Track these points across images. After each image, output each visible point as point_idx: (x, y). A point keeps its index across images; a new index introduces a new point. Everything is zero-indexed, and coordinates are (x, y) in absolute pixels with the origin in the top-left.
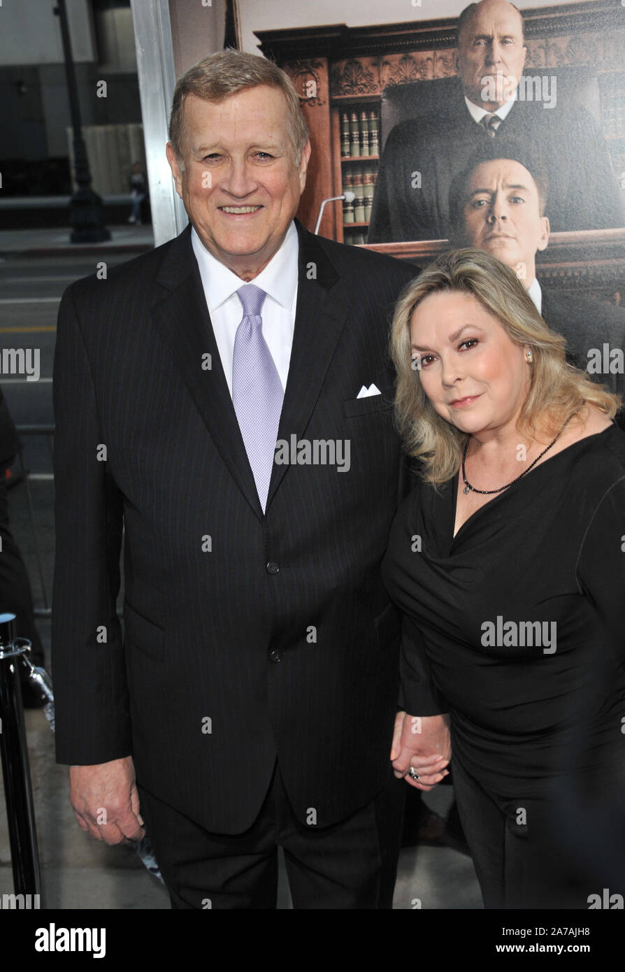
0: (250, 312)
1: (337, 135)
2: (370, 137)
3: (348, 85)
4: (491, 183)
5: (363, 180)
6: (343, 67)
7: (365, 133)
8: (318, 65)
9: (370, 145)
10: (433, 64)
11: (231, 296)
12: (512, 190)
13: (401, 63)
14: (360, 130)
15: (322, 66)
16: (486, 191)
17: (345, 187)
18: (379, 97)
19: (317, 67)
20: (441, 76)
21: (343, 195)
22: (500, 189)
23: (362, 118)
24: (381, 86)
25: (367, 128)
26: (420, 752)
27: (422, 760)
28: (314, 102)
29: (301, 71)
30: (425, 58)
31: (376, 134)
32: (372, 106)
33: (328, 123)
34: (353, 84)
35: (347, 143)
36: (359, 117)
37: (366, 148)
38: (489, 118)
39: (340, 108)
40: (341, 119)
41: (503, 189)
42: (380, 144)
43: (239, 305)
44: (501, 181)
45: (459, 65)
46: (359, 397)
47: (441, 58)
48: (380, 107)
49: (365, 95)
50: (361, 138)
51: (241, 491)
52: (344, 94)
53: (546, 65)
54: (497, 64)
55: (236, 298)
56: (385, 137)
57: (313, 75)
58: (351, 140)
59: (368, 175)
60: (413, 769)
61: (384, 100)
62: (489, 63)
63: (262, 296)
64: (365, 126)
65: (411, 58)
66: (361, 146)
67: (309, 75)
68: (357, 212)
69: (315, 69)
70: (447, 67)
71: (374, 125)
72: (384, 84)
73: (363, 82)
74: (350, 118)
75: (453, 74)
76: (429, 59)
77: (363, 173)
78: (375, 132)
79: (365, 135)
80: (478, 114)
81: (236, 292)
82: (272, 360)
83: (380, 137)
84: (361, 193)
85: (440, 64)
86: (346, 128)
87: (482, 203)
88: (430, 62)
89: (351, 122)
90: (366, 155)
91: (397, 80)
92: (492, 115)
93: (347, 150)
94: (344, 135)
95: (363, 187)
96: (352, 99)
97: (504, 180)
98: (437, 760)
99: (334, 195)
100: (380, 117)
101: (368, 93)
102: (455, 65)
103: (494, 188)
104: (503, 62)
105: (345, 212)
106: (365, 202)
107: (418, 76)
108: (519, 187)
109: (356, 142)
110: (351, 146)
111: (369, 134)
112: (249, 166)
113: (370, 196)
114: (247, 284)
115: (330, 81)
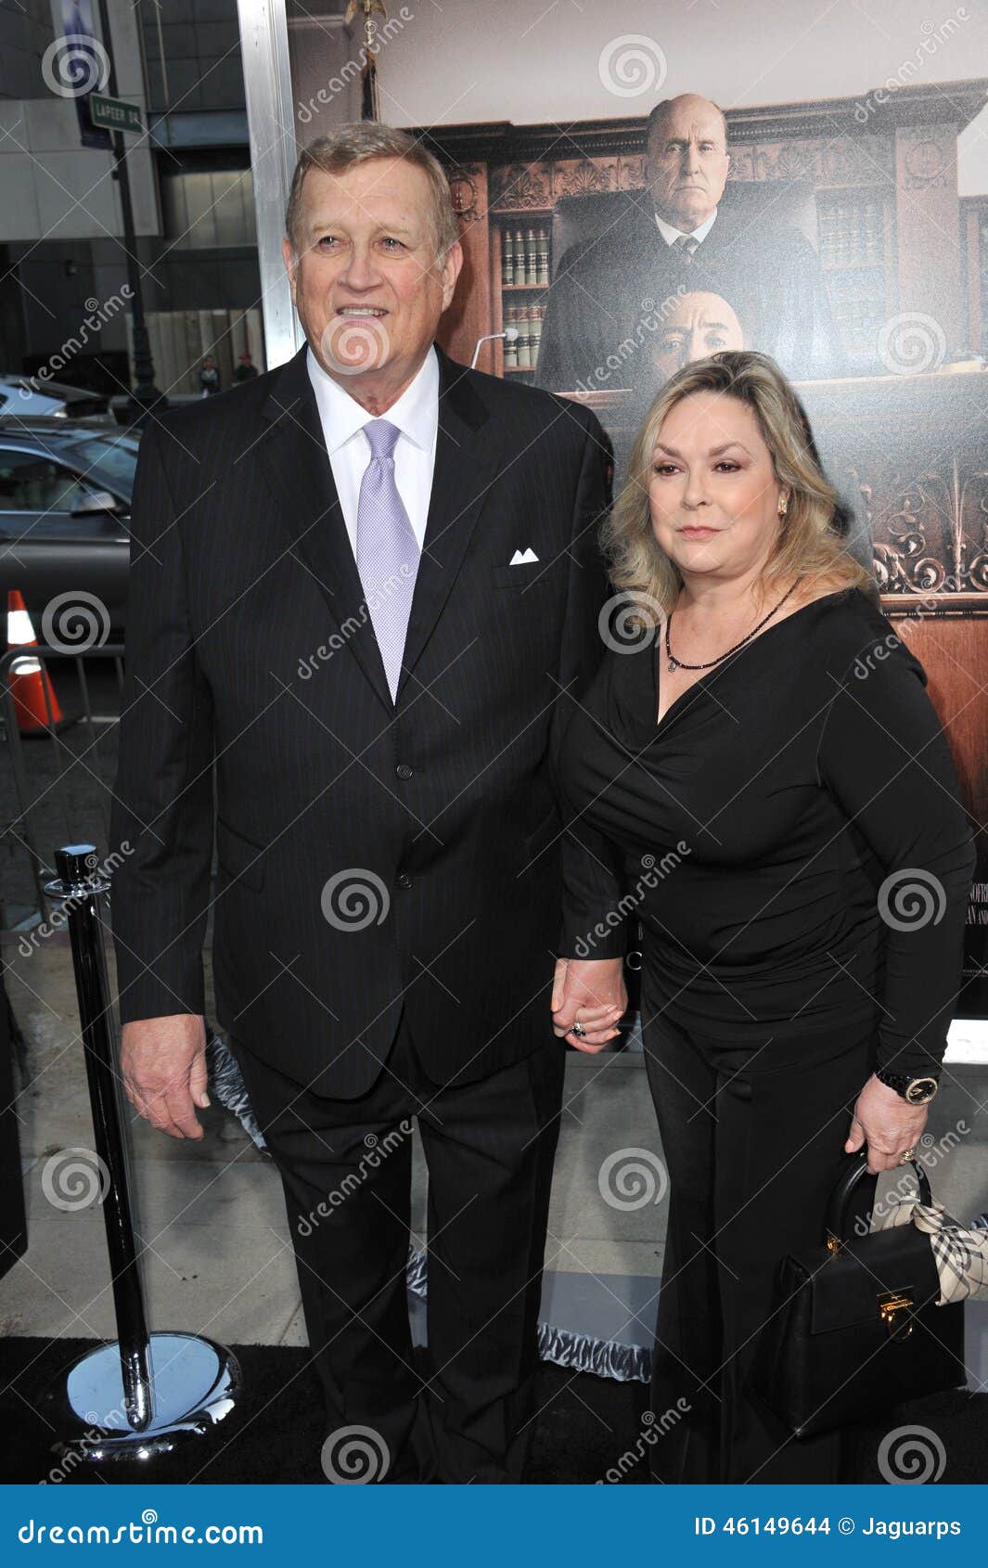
0: (380, 453)
1: (498, 258)
2: (538, 261)
3: (512, 197)
4: (686, 321)
5: (528, 315)
6: (507, 174)
7: (532, 256)
8: (475, 171)
9: (538, 271)
10: (617, 173)
11: (355, 435)
12: (710, 329)
13: (577, 170)
14: (526, 252)
15: (481, 172)
16: (679, 330)
17: (506, 322)
18: (550, 211)
19: (474, 174)
20: (627, 188)
21: (504, 331)
22: (696, 328)
23: (529, 237)
24: (552, 197)
25: (535, 248)
26: (587, 1002)
27: (590, 1013)
28: (470, 217)
29: (454, 178)
30: (607, 166)
31: (546, 258)
32: (541, 222)
33: (487, 242)
34: (519, 195)
35: (510, 268)
36: (525, 237)
37: (533, 274)
38: (685, 240)
39: (501, 224)
40: (503, 238)
41: (699, 326)
42: (550, 270)
43: (366, 445)
44: (698, 318)
45: (648, 175)
46: (513, 563)
47: (626, 165)
48: (551, 224)
49: (534, 209)
50: (527, 262)
51: (367, 677)
52: (507, 207)
53: (754, 177)
54: (694, 175)
55: (362, 436)
56: (556, 261)
57: (469, 183)
58: (515, 263)
59: (535, 308)
60: (578, 1025)
61: (556, 215)
62: (684, 173)
63: (395, 433)
64: (532, 247)
65: (590, 165)
66: (527, 271)
67: (464, 183)
68: (520, 353)
69: (471, 176)
70: (633, 176)
71: (544, 246)
72: (557, 196)
73: (531, 193)
74: (513, 236)
75: (641, 185)
76: (611, 166)
77: (528, 306)
78: (544, 255)
79: (531, 259)
80: (670, 234)
81: (363, 428)
82: (406, 513)
83: (550, 260)
84: (526, 329)
85: (625, 173)
86: (509, 249)
87: (674, 344)
88: (613, 171)
89: (514, 242)
90: (533, 283)
91: (573, 191)
92: (687, 236)
93: (509, 276)
94: (506, 258)
95: (529, 323)
96: (518, 213)
97: (701, 318)
98: (609, 1011)
99: (493, 333)
100: (551, 236)
101: (536, 206)
102: (642, 175)
103: (689, 326)
104: (700, 172)
105: (506, 353)
106: (531, 342)
107: (598, 187)
108: (719, 326)
109: (521, 267)
110: (514, 271)
111: (537, 256)
112: (375, 255)
113: (538, 334)
114: (376, 419)
115: (490, 192)
